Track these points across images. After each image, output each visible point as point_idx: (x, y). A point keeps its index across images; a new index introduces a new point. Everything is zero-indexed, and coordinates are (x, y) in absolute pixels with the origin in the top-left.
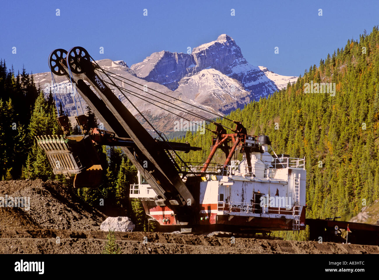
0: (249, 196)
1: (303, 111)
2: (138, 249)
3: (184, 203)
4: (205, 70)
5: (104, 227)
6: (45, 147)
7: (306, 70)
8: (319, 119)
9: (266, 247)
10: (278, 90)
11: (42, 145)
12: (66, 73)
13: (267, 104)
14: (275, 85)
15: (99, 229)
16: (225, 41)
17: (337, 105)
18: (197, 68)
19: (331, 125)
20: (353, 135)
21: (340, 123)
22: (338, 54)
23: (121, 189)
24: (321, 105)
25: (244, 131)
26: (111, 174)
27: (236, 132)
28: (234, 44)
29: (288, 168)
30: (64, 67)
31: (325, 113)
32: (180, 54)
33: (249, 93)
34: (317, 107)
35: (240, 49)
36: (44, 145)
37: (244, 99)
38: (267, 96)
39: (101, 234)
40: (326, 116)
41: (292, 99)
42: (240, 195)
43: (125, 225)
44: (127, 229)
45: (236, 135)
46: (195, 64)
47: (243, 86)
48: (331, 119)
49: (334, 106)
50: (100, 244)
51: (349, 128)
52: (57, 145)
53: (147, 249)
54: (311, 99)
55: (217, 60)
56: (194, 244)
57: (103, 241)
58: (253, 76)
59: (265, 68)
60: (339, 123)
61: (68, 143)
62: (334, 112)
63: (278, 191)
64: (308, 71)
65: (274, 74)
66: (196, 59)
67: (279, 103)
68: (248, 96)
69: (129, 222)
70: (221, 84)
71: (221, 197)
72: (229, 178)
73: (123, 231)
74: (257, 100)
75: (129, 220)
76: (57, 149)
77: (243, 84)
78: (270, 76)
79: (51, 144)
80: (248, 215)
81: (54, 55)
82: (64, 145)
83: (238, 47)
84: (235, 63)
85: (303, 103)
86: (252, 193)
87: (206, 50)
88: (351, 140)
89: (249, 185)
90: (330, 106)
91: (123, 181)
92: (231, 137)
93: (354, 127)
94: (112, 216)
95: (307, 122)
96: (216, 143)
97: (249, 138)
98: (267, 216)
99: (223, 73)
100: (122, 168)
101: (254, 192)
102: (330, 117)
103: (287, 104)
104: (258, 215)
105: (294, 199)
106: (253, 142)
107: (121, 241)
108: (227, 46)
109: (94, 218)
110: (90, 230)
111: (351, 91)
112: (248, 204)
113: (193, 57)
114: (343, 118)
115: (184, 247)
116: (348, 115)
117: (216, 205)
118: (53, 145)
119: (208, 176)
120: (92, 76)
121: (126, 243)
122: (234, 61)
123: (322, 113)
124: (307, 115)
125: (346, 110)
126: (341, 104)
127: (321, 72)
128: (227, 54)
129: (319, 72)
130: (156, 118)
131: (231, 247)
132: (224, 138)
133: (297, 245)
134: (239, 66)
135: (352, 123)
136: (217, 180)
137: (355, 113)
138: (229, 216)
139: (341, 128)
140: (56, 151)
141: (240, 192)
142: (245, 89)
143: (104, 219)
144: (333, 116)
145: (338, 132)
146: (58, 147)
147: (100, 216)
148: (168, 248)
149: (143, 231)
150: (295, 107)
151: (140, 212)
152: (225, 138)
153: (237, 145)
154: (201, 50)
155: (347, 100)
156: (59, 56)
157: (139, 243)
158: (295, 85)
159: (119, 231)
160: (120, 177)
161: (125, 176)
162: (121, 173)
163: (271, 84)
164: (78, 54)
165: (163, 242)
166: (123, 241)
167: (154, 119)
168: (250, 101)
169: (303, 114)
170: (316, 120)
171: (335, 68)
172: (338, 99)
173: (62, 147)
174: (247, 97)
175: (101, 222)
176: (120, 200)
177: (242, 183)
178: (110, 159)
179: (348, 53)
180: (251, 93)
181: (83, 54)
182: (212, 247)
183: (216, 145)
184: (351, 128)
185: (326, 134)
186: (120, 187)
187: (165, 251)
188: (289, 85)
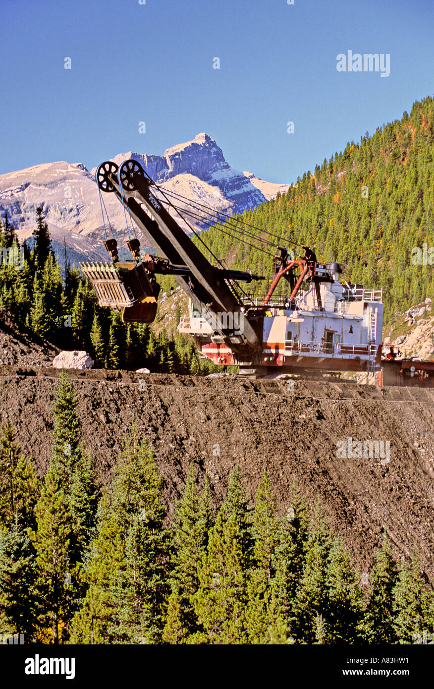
0: (320, 334)
1: (296, 226)
2: (97, 390)
3: (245, 341)
4: (180, 175)
5: (57, 363)
6: (91, 275)
7: (299, 178)
8: (313, 235)
9: (249, 388)
10: (266, 200)
11: (88, 273)
12: (115, 190)
13: (252, 217)
14: (262, 195)
15: (52, 365)
16: (204, 141)
17: (335, 219)
18: (171, 173)
19: (327, 243)
20: (352, 255)
21: (338, 240)
22: (336, 158)
23: (78, 317)
24: (316, 219)
25: (314, 258)
26: (66, 300)
27: (304, 259)
28: (214, 144)
29: (363, 301)
30: (114, 182)
31: (320, 228)
32: (150, 157)
33: (232, 204)
34: (311, 221)
35: (221, 151)
36: (90, 273)
37: (225, 210)
38: (253, 207)
39: (54, 371)
40: (322, 232)
41: (282, 211)
42: (310, 333)
43: (82, 361)
44: (84, 366)
45: (304, 262)
46: (168, 168)
47: (225, 195)
48: (328, 236)
49: (331, 221)
50: (52, 383)
51: (347, 246)
52: (105, 274)
53: (108, 389)
54: (304, 212)
55: (194, 164)
56: (163, 384)
57: (56, 379)
58: (236, 183)
59: (251, 174)
60: (336, 241)
61: (119, 271)
62: (330, 227)
63: (351, 328)
64: (302, 178)
65: (262, 181)
66: (170, 162)
67: (267, 216)
68: (231, 207)
69: (87, 358)
70: (199, 193)
71: (289, 335)
72: (298, 313)
73: (80, 368)
74: (241, 212)
75: (87, 355)
76: (105, 278)
77: (225, 193)
78: (256, 183)
79: (98, 272)
80: (319, 356)
81: (102, 168)
82: (115, 274)
83: (220, 149)
84: (215, 167)
85: (295, 217)
86: (324, 330)
87: (181, 152)
88: (350, 261)
89: (320, 320)
90: (326, 220)
91: (81, 309)
92: (298, 264)
93: (354, 245)
94: (67, 350)
95: (300, 238)
96: (280, 270)
97: (320, 266)
98: (340, 357)
99: (201, 179)
100: (79, 293)
101: (325, 329)
102: (326, 234)
103: (276, 217)
104: (329, 356)
105: (369, 337)
106: (324, 271)
107: (77, 379)
108: (206, 148)
109: (45, 352)
110: (41, 365)
111: (350, 203)
112: (319, 343)
113: (166, 161)
114: (341, 235)
115: (152, 387)
116: (347, 232)
117: (283, 344)
118: (101, 274)
119: (272, 310)
120: (145, 194)
121: (83, 382)
122: (215, 166)
123: (317, 229)
124: (299, 231)
125: (345, 226)
126: (339, 218)
127: (316, 180)
128: (206, 157)
129: (314, 180)
130: (121, 232)
131: (207, 388)
132: (288, 265)
133: (284, 385)
134: (220, 171)
135: (352, 241)
136: (285, 316)
137: (355, 228)
138: (297, 356)
139: (339, 247)
140: (104, 281)
141: (310, 330)
142: (227, 199)
143: (57, 353)
144: (330, 232)
145: (335, 252)
146: (106, 276)
147: (53, 349)
148: (133, 389)
149: (104, 367)
150: (285, 221)
151: (101, 345)
152: (291, 265)
153: (306, 273)
154: (175, 152)
155: (346, 214)
156: (108, 170)
157: (99, 382)
158: (286, 195)
159: (75, 368)
160: (77, 304)
161: (83, 303)
162: (77, 298)
163: (257, 193)
164: (131, 168)
165: (127, 381)
166: (79, 380)
167: (119, 234)
168: (233, 213)
169: (295, 230)
170: (310, 237)
171: (333, 175)
172: (335, 212)
173: (111, 276)
174: (229, 208)
175: (53, 357)
176: (76, 331)
177: (312, 318)
178: (65, 282)
179: (348, 157)
180: (234, 203)
181: (137, 168)
182: (185, 387)
183: (280, 273)
184: (351, 247)
185: (322, 254)
186: (76, 315)
187: (129, 391)
188: (279, 195)
